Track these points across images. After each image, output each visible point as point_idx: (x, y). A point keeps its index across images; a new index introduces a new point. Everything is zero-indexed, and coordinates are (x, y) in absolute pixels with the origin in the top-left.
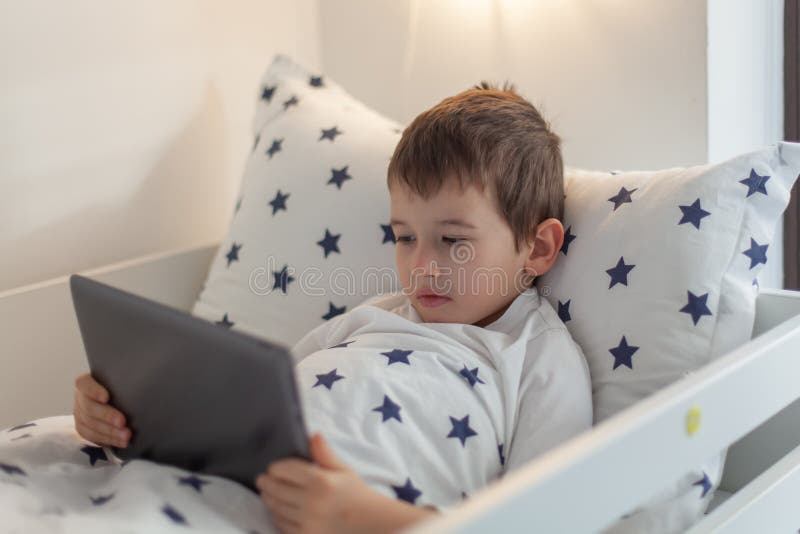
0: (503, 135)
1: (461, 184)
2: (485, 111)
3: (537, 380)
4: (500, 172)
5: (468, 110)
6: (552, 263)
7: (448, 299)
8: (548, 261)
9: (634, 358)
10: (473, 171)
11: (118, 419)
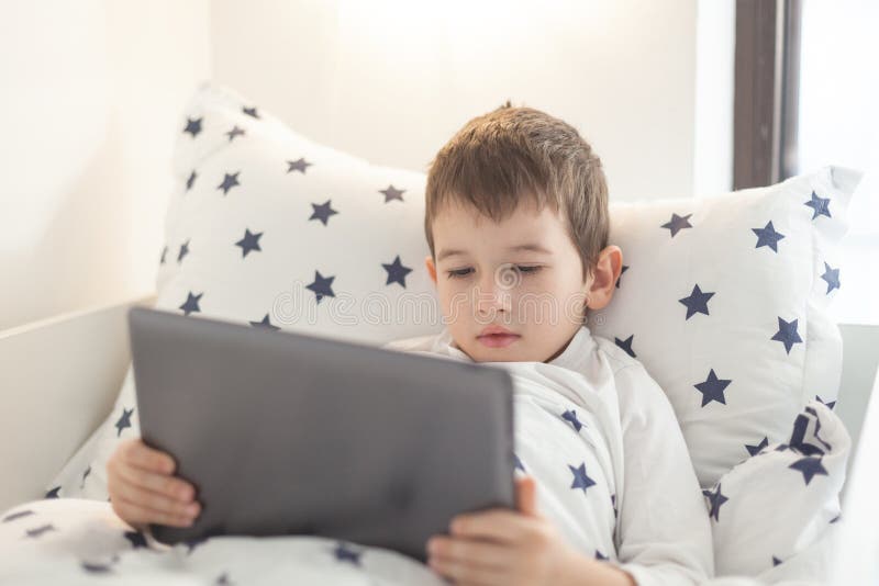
0: (568, 152)
1: (538, 204)
2: (542, 126)
3: (636, 420)
4: (571, 192)
5: (524, 124)
6: (610, 295)
7: (518, 336)
8: (607, 293)
9: (727, 392)
10: (548, 191)
11: (186, 492)
